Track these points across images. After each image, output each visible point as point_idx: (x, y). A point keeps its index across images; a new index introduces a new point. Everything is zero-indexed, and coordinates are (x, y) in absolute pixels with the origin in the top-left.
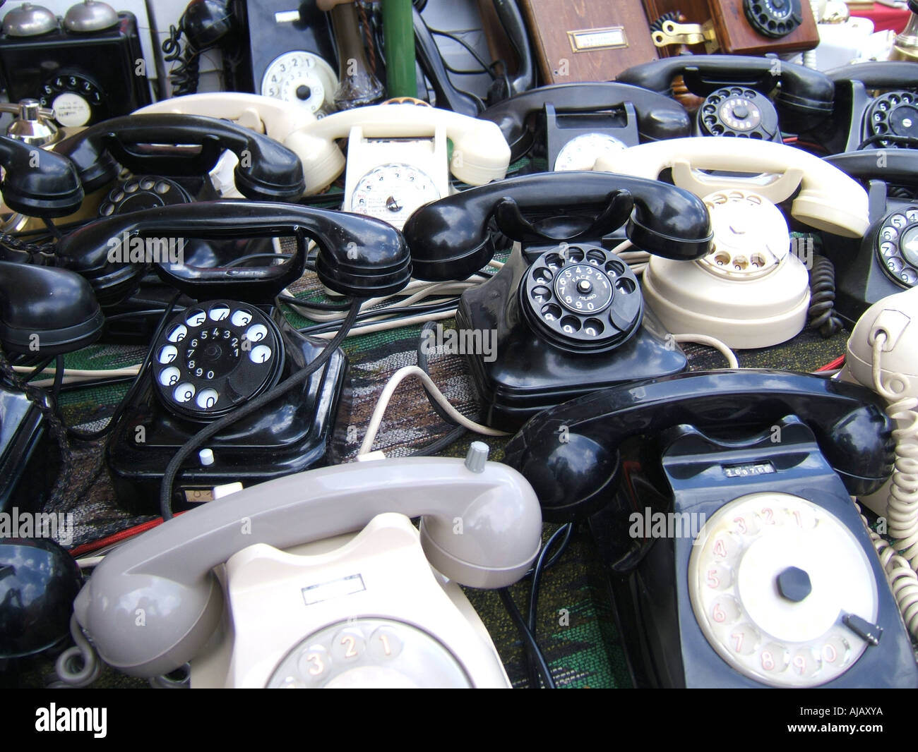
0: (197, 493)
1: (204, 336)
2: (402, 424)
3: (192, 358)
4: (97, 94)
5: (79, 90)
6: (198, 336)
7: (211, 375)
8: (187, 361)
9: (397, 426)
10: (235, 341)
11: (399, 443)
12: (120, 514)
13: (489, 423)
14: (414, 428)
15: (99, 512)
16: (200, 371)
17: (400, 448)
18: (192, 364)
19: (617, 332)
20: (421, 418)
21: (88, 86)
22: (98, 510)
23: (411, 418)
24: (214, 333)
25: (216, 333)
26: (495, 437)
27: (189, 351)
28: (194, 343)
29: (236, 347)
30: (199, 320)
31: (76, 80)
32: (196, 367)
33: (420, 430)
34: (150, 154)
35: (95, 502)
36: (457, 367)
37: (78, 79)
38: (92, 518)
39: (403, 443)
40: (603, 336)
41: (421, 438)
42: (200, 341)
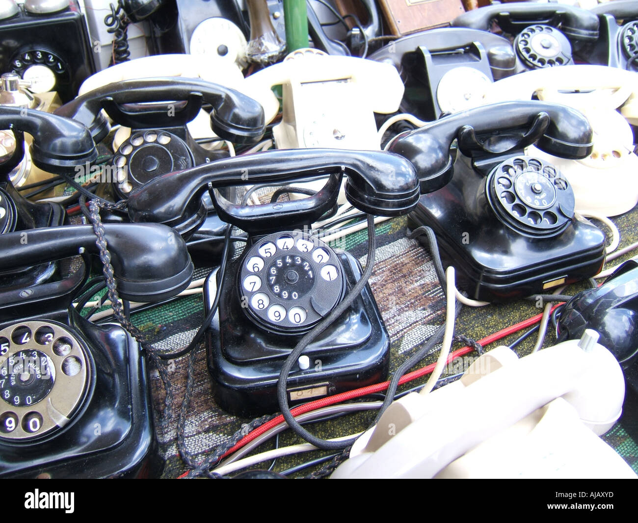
0: (300, 392)
1: (280, 264)
2: (407, 306)
3: (276, 283)
4: (59, 64)
5: (45, 62)
6: (274, 264)
7: (295, 296)
8: (271, 287)
9: (405, 309)
10: (306, 265)
11: (415, 323)
12: (228, 419)
13: (477, 296)
14: (419, 309)
15: (210, 420)
16: (285, 294)
17: (418, 326)
18: (277, 289)
19: (566, 220)
20: (420, 300)
21: (52, 57)
22: (209, 418)
23: (413, 301)
24: (287, 261)
25: (289, 260)
26: (480, 307)
27: (271, 278)
28: (273, 271)
29: (309, 270)
30: (267, 251)
31: (41, 54)
32: (281, 291)
33: (424, 309)
34: (140, 111)
35: (203, 412)
36: (422, 255)
37: (42, 53)
38: (207, 426)
39: (417, 322)
40: (558, 224)
41: (428, 316)
42: (278, 269)
